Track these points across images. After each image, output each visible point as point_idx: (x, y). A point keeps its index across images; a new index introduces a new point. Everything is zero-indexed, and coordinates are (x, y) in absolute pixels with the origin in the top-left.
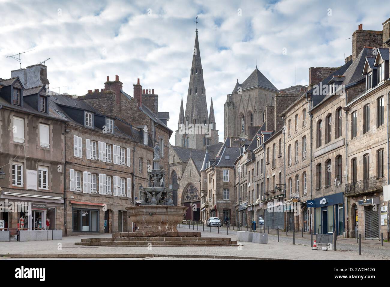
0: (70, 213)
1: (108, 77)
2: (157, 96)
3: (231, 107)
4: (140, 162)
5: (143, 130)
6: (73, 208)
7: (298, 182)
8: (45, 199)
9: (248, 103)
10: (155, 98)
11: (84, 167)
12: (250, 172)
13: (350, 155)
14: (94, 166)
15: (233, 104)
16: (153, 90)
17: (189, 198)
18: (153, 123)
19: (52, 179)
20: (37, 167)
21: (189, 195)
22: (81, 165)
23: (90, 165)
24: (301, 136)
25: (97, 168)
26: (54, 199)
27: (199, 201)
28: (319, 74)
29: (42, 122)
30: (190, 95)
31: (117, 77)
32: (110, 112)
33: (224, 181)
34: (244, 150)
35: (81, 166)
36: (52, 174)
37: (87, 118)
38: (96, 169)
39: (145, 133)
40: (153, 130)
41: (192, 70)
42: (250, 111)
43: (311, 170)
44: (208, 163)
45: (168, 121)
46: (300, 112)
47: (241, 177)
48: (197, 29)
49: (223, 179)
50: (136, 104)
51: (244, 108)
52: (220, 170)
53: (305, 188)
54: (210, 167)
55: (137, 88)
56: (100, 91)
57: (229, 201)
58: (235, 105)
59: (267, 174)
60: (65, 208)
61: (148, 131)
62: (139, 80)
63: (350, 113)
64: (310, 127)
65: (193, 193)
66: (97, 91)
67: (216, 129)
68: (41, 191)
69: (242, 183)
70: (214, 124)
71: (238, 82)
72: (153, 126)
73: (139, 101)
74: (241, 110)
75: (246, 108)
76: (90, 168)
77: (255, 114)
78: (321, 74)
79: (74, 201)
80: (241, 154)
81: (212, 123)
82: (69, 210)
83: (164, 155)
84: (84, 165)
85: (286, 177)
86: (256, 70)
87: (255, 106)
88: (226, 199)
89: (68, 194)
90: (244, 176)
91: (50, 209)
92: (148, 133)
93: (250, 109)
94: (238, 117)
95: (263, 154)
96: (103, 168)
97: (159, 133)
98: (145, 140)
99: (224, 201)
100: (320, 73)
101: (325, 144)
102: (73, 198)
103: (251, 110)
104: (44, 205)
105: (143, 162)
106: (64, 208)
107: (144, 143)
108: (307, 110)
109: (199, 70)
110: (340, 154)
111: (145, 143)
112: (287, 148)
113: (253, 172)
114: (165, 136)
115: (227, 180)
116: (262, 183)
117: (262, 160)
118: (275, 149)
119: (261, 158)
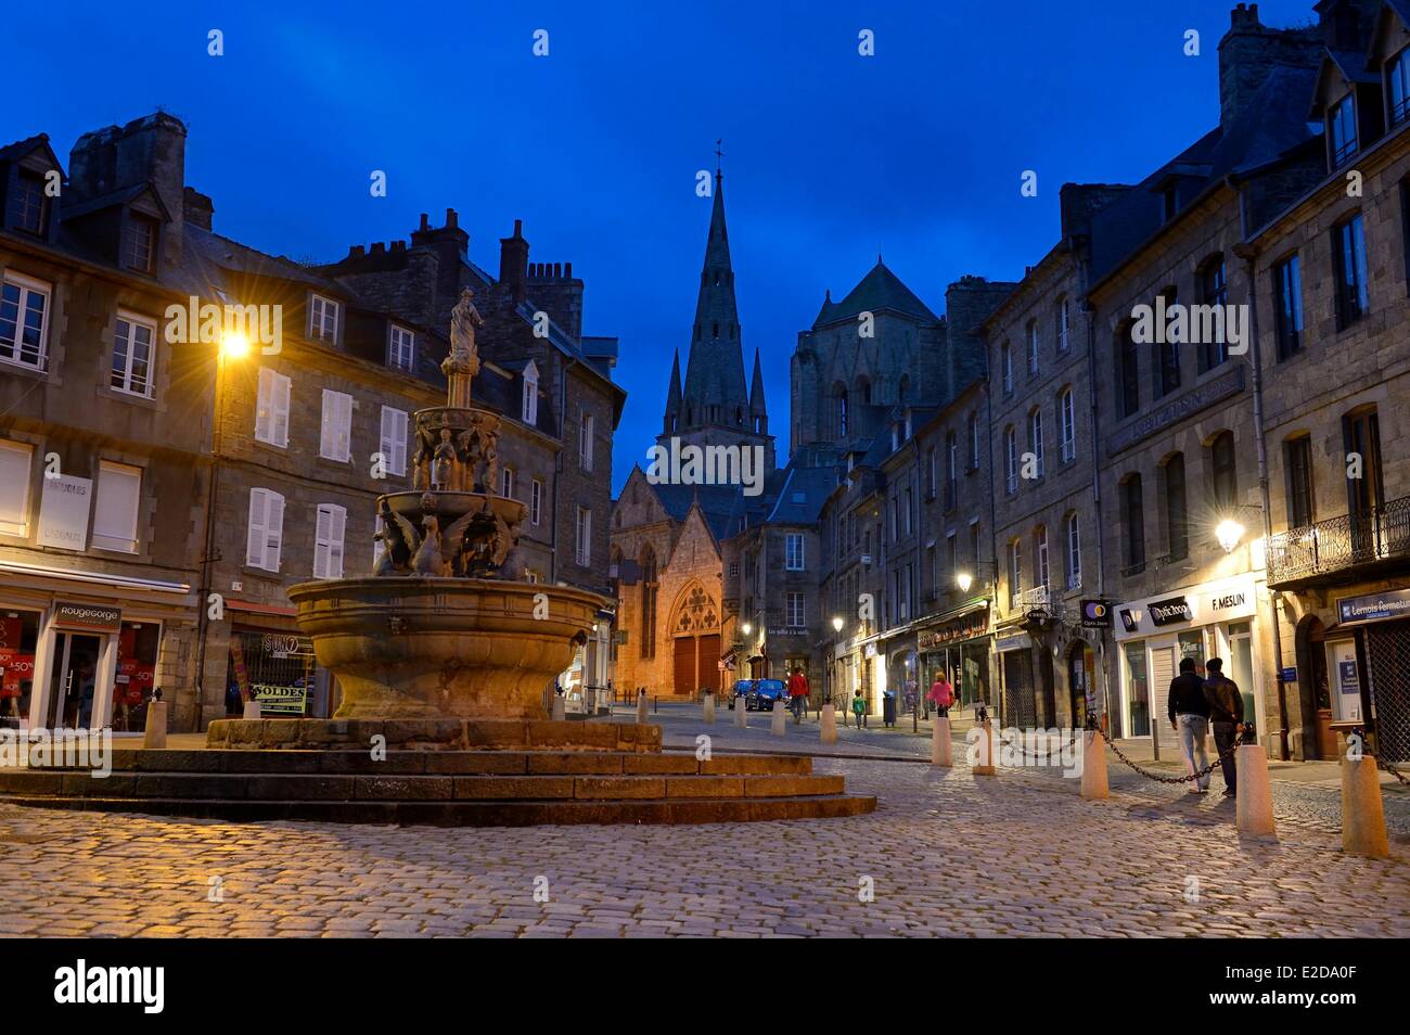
0: (223, 644)
1: (424, 217)
2: (580, 284)
3: (810, 367)
4: (507, 482)
5: (523, 377)
6: (233, 624)
7: (1044, 551)
8: (114, 586)
9: (857, 355)
10: (574, 290)
11: (291, 479)
12: (868, 533)
13: (1273, 423)
14: (333, 481)
15: (816, 357)
16: (568, 266)
17: (690, 626)
18: (557, 360)
19: (153, 514)
20: (92, 467)
21: (690, 615)
22: (279, 471)
23: (318, 477)
24: (1053, 387)
25: (342, 486)
26: (153, 590)
27: (718, 635)
28: (1095, 206)
29: (131, 304)
30: (699, 339)
31: (452, 216)
32: (414, 314)
33: (788, 568)
34: (851, 467)
35: (281, 476)
36: (154, 496)
37: (320, 316)
38: (339, 489)
39: (529, 388)
40: (557, 380)
41: (705, 275)
42: (862, 377)
43: (1098, 503)
44: (743, 518)
45: (614, 365)
46: (1043, 309)
47: (842, 552)
48: (719, 171)
49: (785, 561)
50: (507, 298)
51: (846, 370)
52: (778, 534)
53: (1072, 569)
54: (749, 530)
55: (514, 249)
56: (387, 248)
57: (803, 629)
58: (822, 359)
59: (929, 534)
60: (203, 628)
61: (539, 380)
62: (518, 223)
63: (1264, 264)
64: (1089, 351)
65: (701, 610)
66: (378, 247)
67: (769, 434)
68: (103, 557)
69: (844, 572)
70: (764, 418)
71: (828, 300)
72: (559, 368)
73: (515, 289)
74: (838, 374)
75: (851, 368)
76: (317, 485)
77: (877, 386)
78: (1099, 206)
79: (239, 600)
80: (840, 482)
81: (757, 417)
82: (217, 635)
83: (594, 466)
84: (291, 475)
85: (997, 536)
86: (877, 266)
87: (876, 364)
88: (795, 625)
89: (220, 574)
90: (849, 549)
91: (139, 627)
92: (539, 388)
93: (864, 370)
94: (830, 394)
95: (915, 470)
96: (365, 487)
97: (578, 395)
98: (528, 411)
99: (788, 629)
100: (1098, 203)
101: (1155, 400)
102: (239, 589)
103: (867, 374)
104: (112, 610)
105: (516, 483)
106: (200, 624)
107: (525, 419)
108: (1072, 296)
109: (723, 275)
110: (1225, 427)
111: (528, 418)
112: (1000, 437)
113: (879, 532)
114: (601, 406)
115: (799, 565)
116: (910, 565)
117: (909, 490)
118: (954, 448)
119: (905, 485)
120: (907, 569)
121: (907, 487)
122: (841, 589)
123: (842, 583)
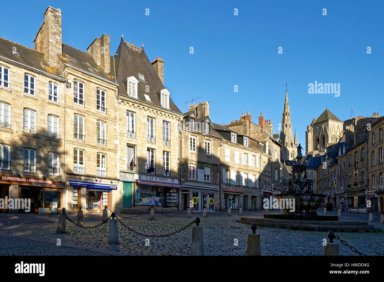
0: (223, 197)
3: (310, 133)
5: (266, 144)
6: (224, 193)
7: (382, 177)
8: (209, 187)
10: (271, 125)
20: (204, 168)
26: (214, 188)
29: (207, 139)
35: (229, 167)
36: (212, 172)
37: (233, 137)
39: (267, 147)
42: (323, 135)
47: (324, 175)
49: (309, 177)
50: (260, 129)
51: (319, 134)
55: (261, 119)
60: (220, 194)
61: (269, 145)
62: (261, 113)
68: (207, 183)
74: (317, 135)
79: (225, 189)
84: (231, 166)
85: (369, 174)
89: (222, 185)
90: (326, 175)
91: (211, 194)
92: (269, 147)
94: (315, 139)
95: (345, 159)
98: (267, 151)
102: (225, 187)
104: (208, 191)
107: (266, 153)
113: (335, 172)
114: (278, 149)
115: (312, 177)
116: (344, 179)
117: (344, 163)
118: (357, 155)
119: (342, 162)
120: (343, 180)
121: (343, 163)
122: (324, 183)
123: (324, 182)
